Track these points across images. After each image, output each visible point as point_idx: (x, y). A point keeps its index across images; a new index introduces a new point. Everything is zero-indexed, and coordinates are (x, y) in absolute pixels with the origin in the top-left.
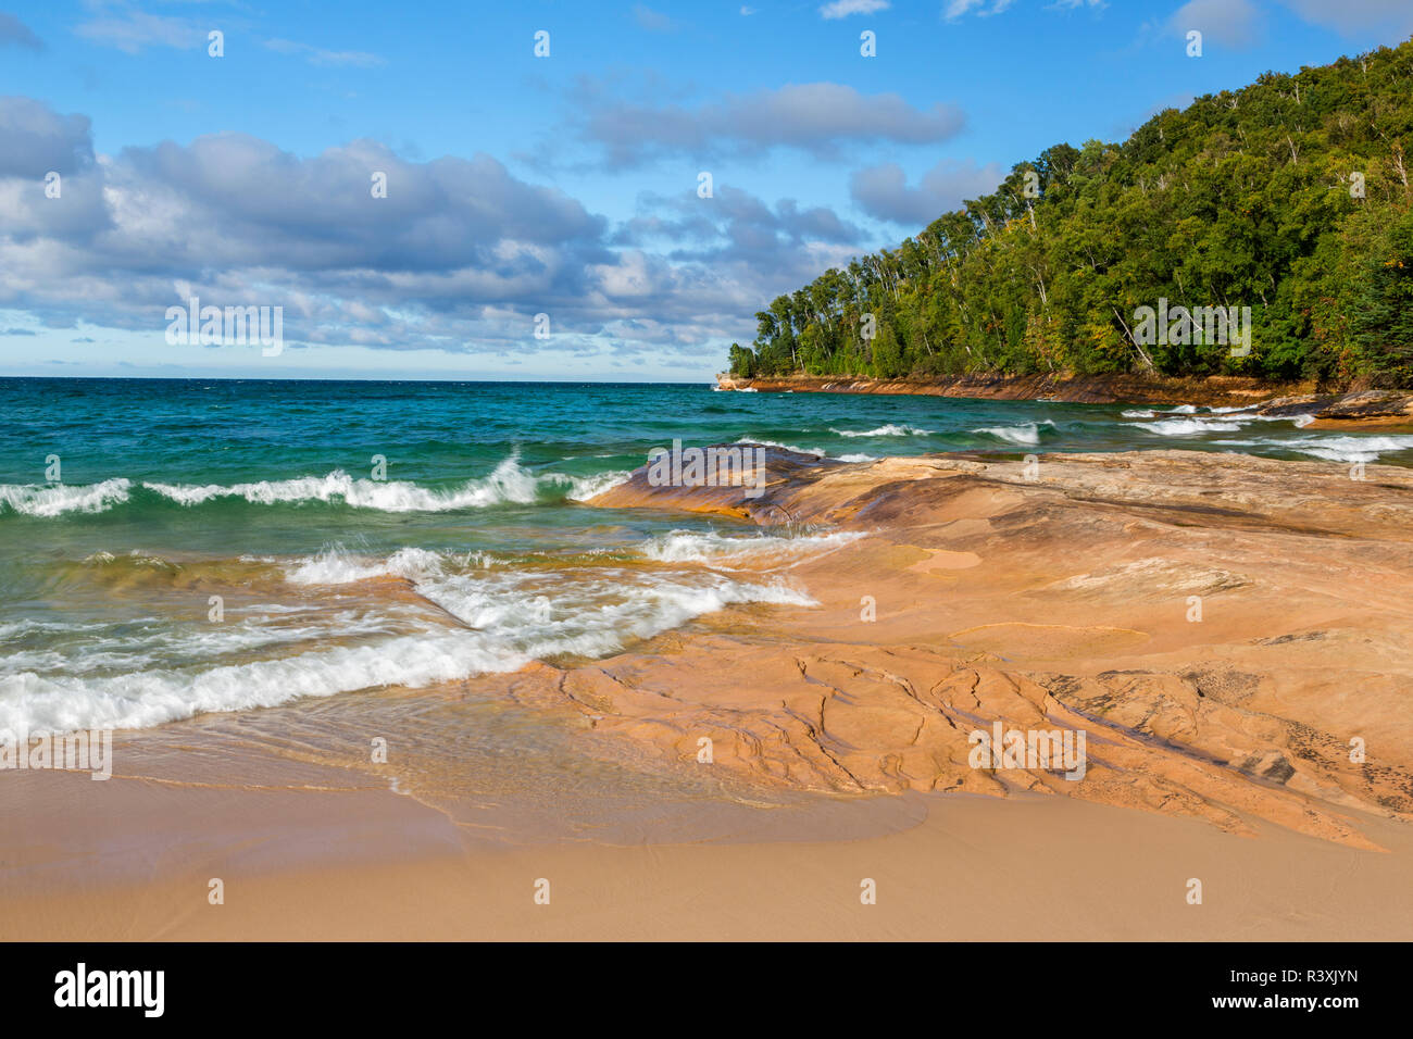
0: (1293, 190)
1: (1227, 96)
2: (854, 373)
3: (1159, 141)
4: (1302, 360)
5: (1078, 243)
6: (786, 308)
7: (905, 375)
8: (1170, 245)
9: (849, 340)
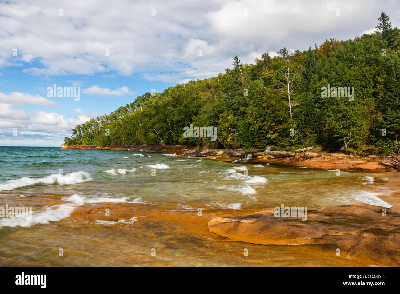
0: (193, 101)
1: (183, 85)
2: (97, 144)
3: (169, 93)
4: (196, 141)
5: (146, 113)
6: (80, 128)
7: (109, 145)
8: (166, 113)
9: (96, 136)
